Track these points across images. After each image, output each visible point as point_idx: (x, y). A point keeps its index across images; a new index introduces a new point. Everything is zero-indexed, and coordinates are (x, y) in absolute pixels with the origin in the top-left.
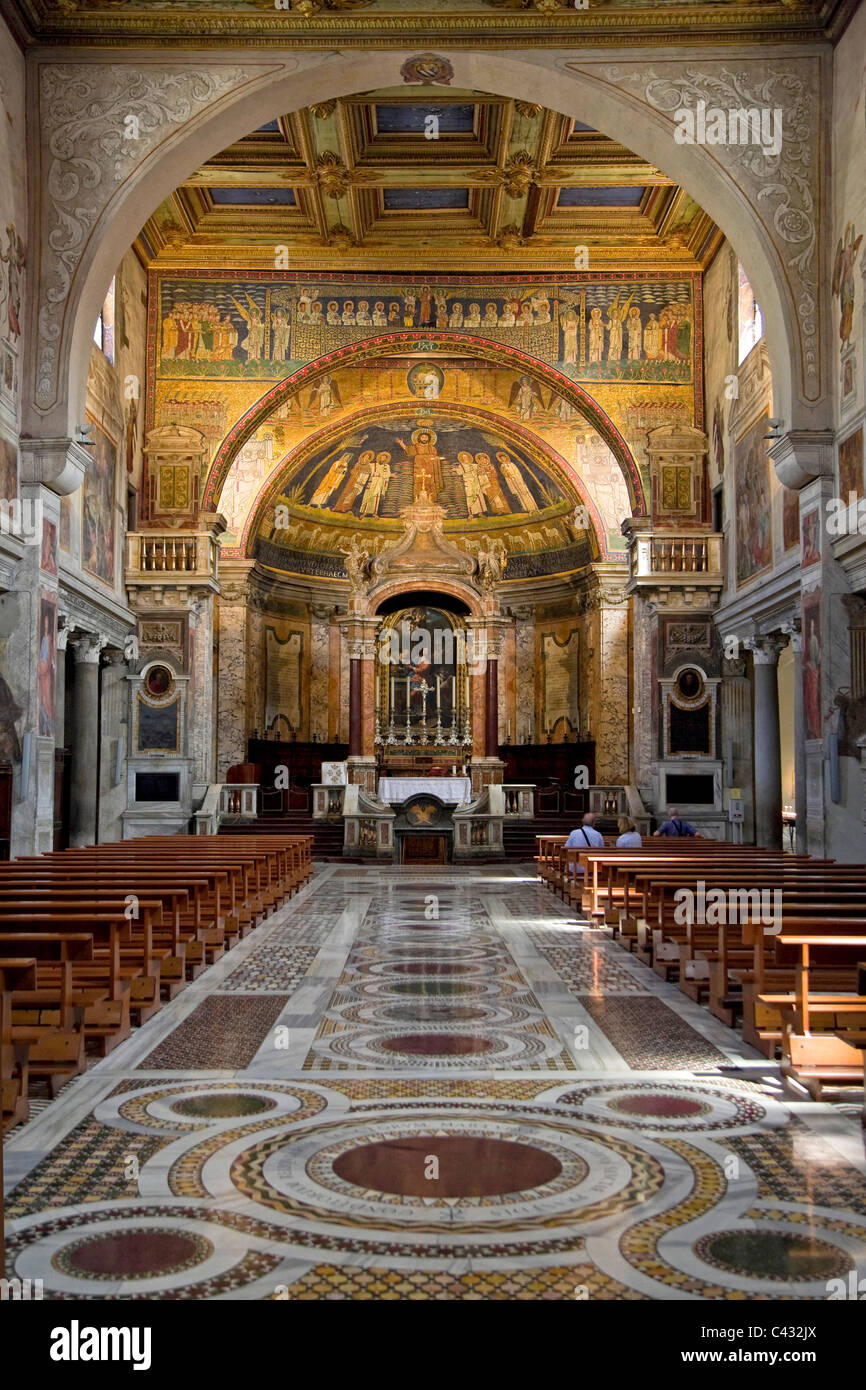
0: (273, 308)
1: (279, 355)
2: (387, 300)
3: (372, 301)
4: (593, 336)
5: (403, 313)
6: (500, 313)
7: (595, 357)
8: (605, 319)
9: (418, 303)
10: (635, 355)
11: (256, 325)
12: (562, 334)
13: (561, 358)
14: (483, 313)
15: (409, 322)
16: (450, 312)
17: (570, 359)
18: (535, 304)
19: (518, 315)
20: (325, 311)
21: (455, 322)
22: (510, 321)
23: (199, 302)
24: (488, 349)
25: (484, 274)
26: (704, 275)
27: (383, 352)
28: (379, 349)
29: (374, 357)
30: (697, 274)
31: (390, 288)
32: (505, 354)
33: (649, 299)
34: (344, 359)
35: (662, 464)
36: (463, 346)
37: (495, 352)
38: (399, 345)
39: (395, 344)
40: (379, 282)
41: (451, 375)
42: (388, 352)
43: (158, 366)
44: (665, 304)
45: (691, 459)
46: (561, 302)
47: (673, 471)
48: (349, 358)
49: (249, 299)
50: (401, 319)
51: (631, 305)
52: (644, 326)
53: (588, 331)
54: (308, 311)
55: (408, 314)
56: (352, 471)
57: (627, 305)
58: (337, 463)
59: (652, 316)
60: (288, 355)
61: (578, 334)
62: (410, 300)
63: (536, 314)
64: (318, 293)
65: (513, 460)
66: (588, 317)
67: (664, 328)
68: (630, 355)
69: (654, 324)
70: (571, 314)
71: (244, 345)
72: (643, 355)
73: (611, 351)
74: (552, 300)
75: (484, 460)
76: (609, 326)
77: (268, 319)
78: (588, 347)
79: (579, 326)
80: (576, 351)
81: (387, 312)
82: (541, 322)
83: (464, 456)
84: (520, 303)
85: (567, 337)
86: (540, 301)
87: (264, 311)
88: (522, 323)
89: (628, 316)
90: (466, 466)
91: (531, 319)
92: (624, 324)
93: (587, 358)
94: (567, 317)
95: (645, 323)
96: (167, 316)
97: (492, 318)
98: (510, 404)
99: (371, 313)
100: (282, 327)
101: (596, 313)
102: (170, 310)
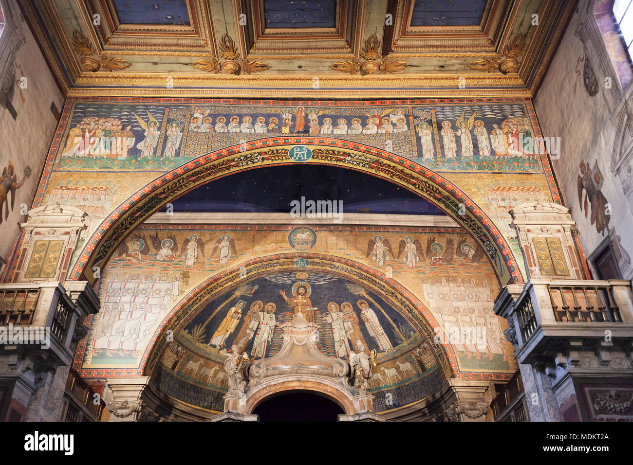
0: (169, 121)
1: (169, 152)
2: (267, 116)
3: (254, 117)
4: (445, 140)
5: (281, 123)
6: (364, 125)
7: (450, 154)
8: (455, 128)
9: (294, 118)
10: (485, 152)
11: (152, 134)
12: (419, 139)
13: (420, 154)
14: (349, 125)
15: (286, 130)
16: (321, 123)
17: (428, 155)
18: (393, 118)
19: (379, 126)
20: (214, 123)
21: (327, 129)
22: (372, 129)
23: (106, 117)
24: (355, 152)
25: (349, 100)
26: (533, 99)
27: (263, 159)
28: (259, 154)
29: (255, 165)
30: (527, 99)
31: (272, 109)
32: (369, 156)
33: (490, 115)
34: (228, 160)
35: (530, 235)
36: (334, 152)
37: (361, 153)
38: (277, 151)
39: (272, 148)
40: (261, 104)
41: (322, 235)
42: (268, 159)
43: (57, 161)
44: (505, 118)
45: (559, 231)
46: (415, 117)
47: (544, 241)
48: (233, 160)
49: (150, 115)
50: (280, 128)
51: (476, 119)
52: (489, 133)
53: (441, 137)
54: (199, 123)
55: (285, 125)
56: (246, 318)
57: (472, 119)
58: (233, 309)
59: (495, 126)
60: (178, 154)
61: (433, 139)
62: (287, 116)
63: (394, 125)
64: (208, 112)
65: (371, 306)
66: (440, 128)
67: (507, 134)
68: (481, 153)
69: (498, 131)
70: (425, 125)
71: (140, 146)
72: (493, 152)
73: (463, 150)
74: (407, 116)
75: (347, 309)
76: (459, 133)
77: (163, 129)
78: (442, 147)
79: (432, 133)
80: (433, 151)
81: (267, 123)
82: (400, 131)
83: (332, 306)
84: (380, 118)
85: (423, 141)
86: (397, 117)
87: (161, 123)
88: (384, 131)
89: (474, 126)
90: (334, 315)
91: (390, 129)
92: (472, 132)
93: (444, 155)
94: (422, 127)
95: (490, 130)
96: (75, 126)
97: (357, 128)
98: (368, 255)
99: (253, 124)
100: (175, 134)
101: (446, 125)
102: (79, 122)
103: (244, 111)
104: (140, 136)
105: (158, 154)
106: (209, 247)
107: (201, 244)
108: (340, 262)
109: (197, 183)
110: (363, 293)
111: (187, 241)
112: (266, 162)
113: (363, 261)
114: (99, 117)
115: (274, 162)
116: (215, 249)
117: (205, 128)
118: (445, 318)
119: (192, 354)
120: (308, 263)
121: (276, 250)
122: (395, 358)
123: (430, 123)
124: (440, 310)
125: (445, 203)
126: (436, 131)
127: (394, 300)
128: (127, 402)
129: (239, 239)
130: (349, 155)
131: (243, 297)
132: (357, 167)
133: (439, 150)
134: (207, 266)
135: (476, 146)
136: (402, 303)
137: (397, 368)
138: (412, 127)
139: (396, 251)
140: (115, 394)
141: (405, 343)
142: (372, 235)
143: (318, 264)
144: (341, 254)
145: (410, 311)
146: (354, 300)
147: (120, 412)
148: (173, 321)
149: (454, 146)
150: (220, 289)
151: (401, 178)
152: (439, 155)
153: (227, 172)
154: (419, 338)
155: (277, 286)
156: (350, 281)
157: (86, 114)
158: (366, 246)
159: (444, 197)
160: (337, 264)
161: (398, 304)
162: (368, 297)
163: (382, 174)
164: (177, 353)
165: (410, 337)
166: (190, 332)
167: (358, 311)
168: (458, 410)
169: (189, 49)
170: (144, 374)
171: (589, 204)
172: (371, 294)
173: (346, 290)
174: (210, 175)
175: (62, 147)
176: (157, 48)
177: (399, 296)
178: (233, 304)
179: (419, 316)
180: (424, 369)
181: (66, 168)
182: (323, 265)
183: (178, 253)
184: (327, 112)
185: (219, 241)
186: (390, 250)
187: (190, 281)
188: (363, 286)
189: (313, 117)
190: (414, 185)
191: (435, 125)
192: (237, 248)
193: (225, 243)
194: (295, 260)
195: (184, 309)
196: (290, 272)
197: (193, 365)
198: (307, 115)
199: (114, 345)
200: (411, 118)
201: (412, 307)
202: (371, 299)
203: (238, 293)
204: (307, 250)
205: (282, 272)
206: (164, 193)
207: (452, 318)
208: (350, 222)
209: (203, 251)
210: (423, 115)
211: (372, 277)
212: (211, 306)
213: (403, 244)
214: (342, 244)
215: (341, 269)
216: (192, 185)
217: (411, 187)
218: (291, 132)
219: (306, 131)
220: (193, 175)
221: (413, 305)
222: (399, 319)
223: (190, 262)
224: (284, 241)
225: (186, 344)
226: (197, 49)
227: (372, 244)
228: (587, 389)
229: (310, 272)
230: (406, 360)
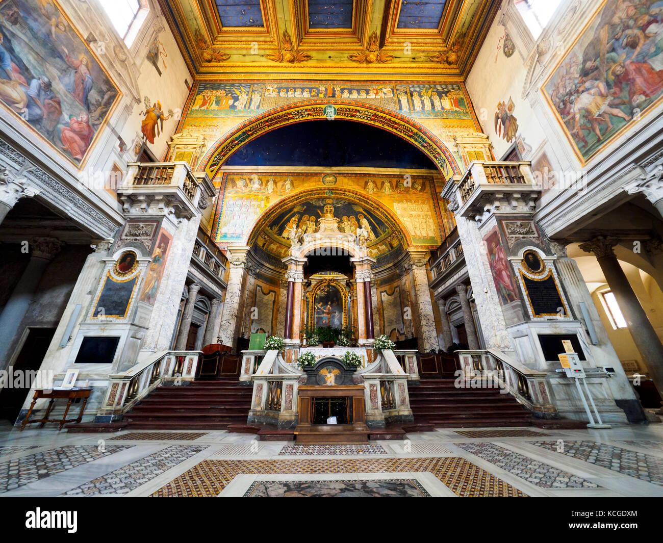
0: (253, 91)
1: (253, 107)
3: (303, 89)
4: (415, 102)
5: (319, 92)
6: (367, 93)
7: (418, 108)
8: (420, 96)
9: (326, 90)
10: (438, 108)
11: (243, 98)
12: (399, 101)
13: (401, 108)
14: (359, 93)
15: (321, 96)
16: (342, 92)
17: (405, 109)
18: (385, 90)
19: (377, 94)
20: (279, 92)
21: (346, 95)
22: (372, 95)
23: (216, 89)
24: (362, 109)
25: (358, 81)
26: (464, 82)
27: (308, 115)
28: (306, 110)
29: (304, 119)
30: (461, 82)
31: (313, 85)
32: (371, 111)
33: (440, 89)
34: (288, 113)
35: (466, 150)
36: (349, 109)
37: (366, 109)
38: (316, 108)
39: (314, 106)
40: (307, 82)
41: (340, 178)
42: (311, 115)
43: (189, 112)
44: (449, 91)
45: (482, 148)
46: (397, 90)
47: (473, 153)
48: (291, 114)
49: (242, 88)
50: (318, 95)
51: (432, 91)
52: (440, 99)
53: (412, 100)
54: (271, 92)
55: (321, 93)
56: (300, 224)
57: (430, 91)
58: (293, 219)
59: (444, 95)
60: (258, 107)
61: (408, 101)
62: (322, 88)
63: (385, 94)
64: (276, 86)
65: (365, 217)
66: (412, 95)
67: (450, 99)
68: (436, 108)
69: (446, 98)
70: (403, 94)
71: (236, 104)
72: (443, 108)
73: (426, 107)
74: (392, 89)
75: (353, 219)
76: (423, 99)
77: (250, 95)
78: (413, 105)
79: (408, 98)
80: (408, 107)
81: (310, 92)
82: (388, 97)
83: (345, 218)
84: (377, 90)
85: (402, 102)
86: (387, 89)
87: (248, 92)
88: (379, 97)
89: (432, 95)
90: (346, 223)
91: (383, 96)
92: (430, 98)
93: (414, 110)
94: (401, 95)
95: (441, 97)
96: (199, 94)
97: (363, 95)
98: (365, 188)
99: (302, 93)
100: (256, 98)
101: (415, 94)
102: (202, 92)
103: (297, 86)
104: (236, 99)
105: (247, 108)
106: (280, 184)
107: (275, 183)
108: (349, 192)
109: (270, 128)
110: (361, 210)
111: (268, 181)
112: (310, 117)
113: (362, 192)
114: (213, 89)
115: (315, 117)
116: (283, 185)
117: (274, 94)
118: (405, 219)
119: (273, 241)
120: (332, 193)
121: (315, 186)
122: (377, 244)
123: (406, 93)
124: (402, 216)
125: (414, 138)
126: (409, 97)
127: (378, 212)
128: (239, 259)
129: (296, 180)
130: (359, 111)
131: (298, 212)
132: (363, 120)
133: (411, 106)
134: (279, 193)
135: (433, 105)
136: (382, 213)
137: (378, 249)
138: (396, 95)
139: (379, 186)
140: (233, 254)
141: (383, 236)
142: (367, 179)
143: (337, 193)
144: (350, 188)
145: (387, 217)
146: (356, 214)
147: (235, 263)
148: (262, 221)
149: (420, 105)
150: (286, 206)
151: (388, 125)
152: (412, 109)
153: (287, 122)
154: (390, 232)
155: (316, 207)
156: (355, 204)
157: (206, 88)
158: (364, 184)
159: (414, 134)
160: (348, 193)
161: (380, 214)
162: (363, 212)
163: (377, 124)
164: (265, 239)
165: (385, 231)
166: (271, 229)
167: (358, 220)
168: (411, 263)
169: (264, 43)
170: (247, 245)
171: (502, 127)
172: (365, 210)
173: (352, 209)
174: (277, 123)
175: (192, 104)
176: (245, 43)
177: (381, 209)
178: (293, 216)
179: (391, 219)
180: (392, 247)
181: (194, 115)
182: (340, 194)
183: (264, 187)
184: (346, 87)
185: (285, 181)
186: (376, 186)
187: (270, 201)
188: (361, 206)
189: (338, 89)
190: (396, 128)
191: (409, 94)
192: (295, 184)
193: (288, 182)
194: (326, 191)
195: (267, 215)
196: (323, 199)
197: (274, 247)
198: (334, 88)
199: (232, 231)
200: (395, 90)
201: (387, 215)
202: (365, 213)
203: (296, 210)
204: (332, 186)
205: (319, 199)
206: (250, 131)
207: (409, 219)
208: (355, 172)
209: (276, 186)
210: (402, 89)
211: (366, 200)
212: (281, 216)
213: (383, 183)
214: (350, 183)
215: (350, 197)
216: (267, 129)
217: (394, 131)
218: (325, 97)
219: (334, 96)
220: (267, 121)
221: (388, 213)
222: (380, 223)
223: (270, 191)
224: (319, 181)
225: (269, 235)
226: (268, 43)
227: (366, 183)
228: (503, 222)
229: (333, 198)
230: (383, 244)
